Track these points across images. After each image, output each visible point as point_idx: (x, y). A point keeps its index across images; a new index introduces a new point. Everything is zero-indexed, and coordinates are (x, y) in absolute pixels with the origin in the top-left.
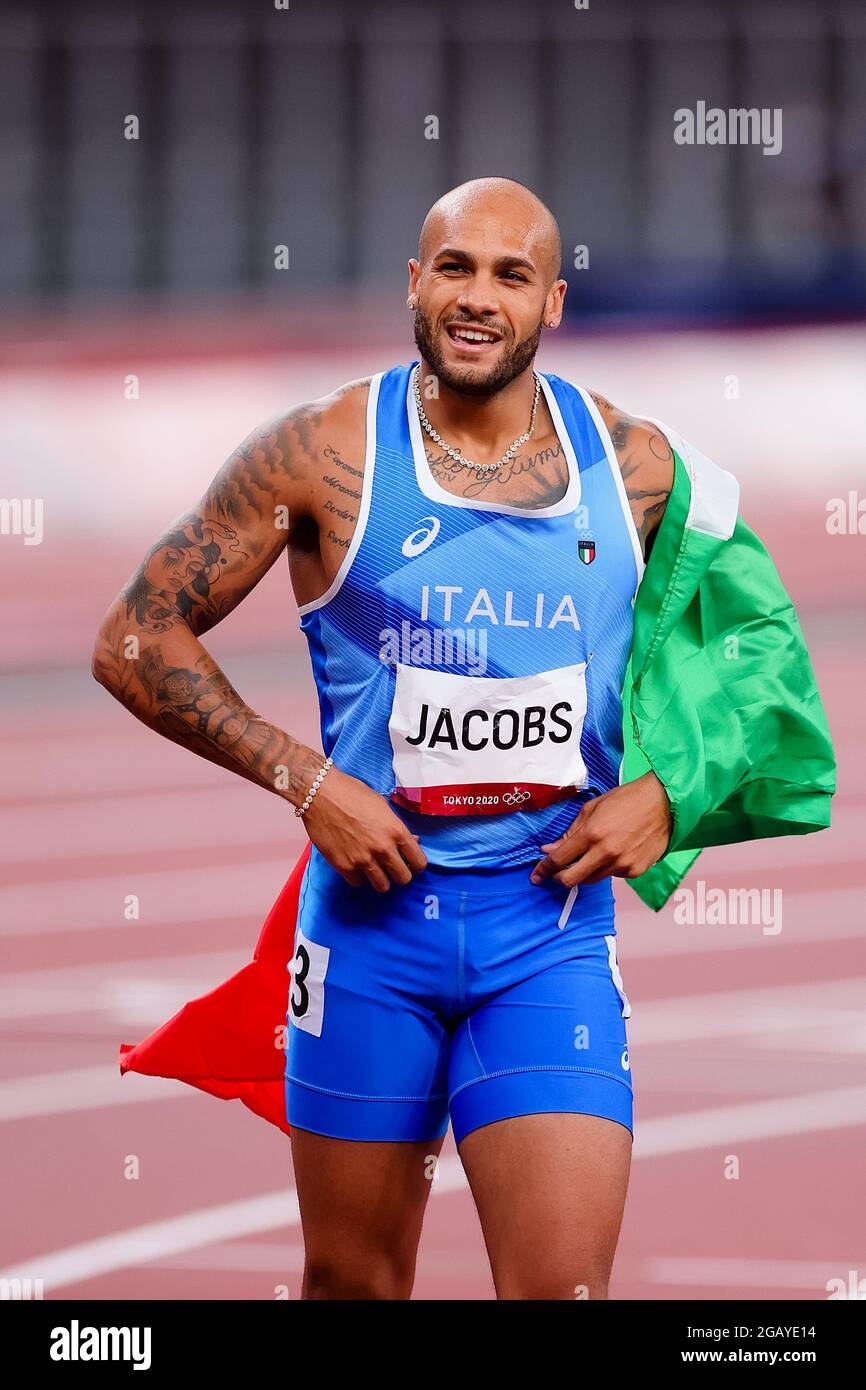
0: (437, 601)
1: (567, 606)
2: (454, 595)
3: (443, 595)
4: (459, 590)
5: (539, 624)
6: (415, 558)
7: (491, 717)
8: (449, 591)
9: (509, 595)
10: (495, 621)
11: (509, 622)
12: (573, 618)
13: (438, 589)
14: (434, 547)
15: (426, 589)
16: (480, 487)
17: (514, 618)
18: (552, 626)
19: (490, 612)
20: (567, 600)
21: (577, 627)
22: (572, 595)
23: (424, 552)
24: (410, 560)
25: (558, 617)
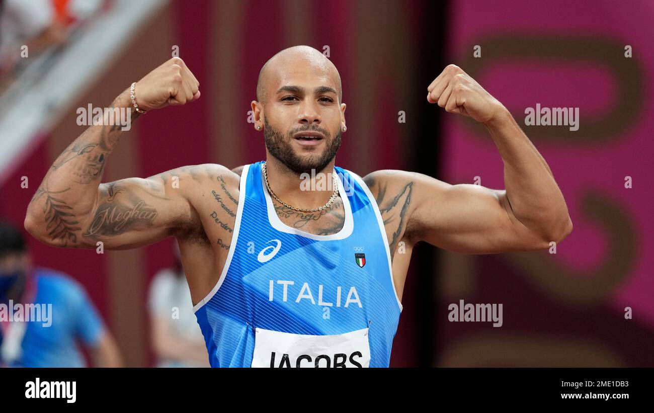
0: (278, 289)
1: (353, 294)
2: (289, 286)
3: (282, 286)
4: (292, 283)
5: (339, 305)
6: (265, 263)
7: (314, 359)
8: (285, 283)
9: (321, 287)
10: (313, 302)
11: (321, 303)
12: (357, 300)
13: (279, 282)
14: (277, 257)
15: (272, 282)
16: (303, 223)
17: (324, 300)
18: (346, 306)
19: (310, 296)
20: (353, 290)
21: (360, 306)
22: (356, 286)
23: (271, 260)
24: (262, 264)
25: (349, 300)
